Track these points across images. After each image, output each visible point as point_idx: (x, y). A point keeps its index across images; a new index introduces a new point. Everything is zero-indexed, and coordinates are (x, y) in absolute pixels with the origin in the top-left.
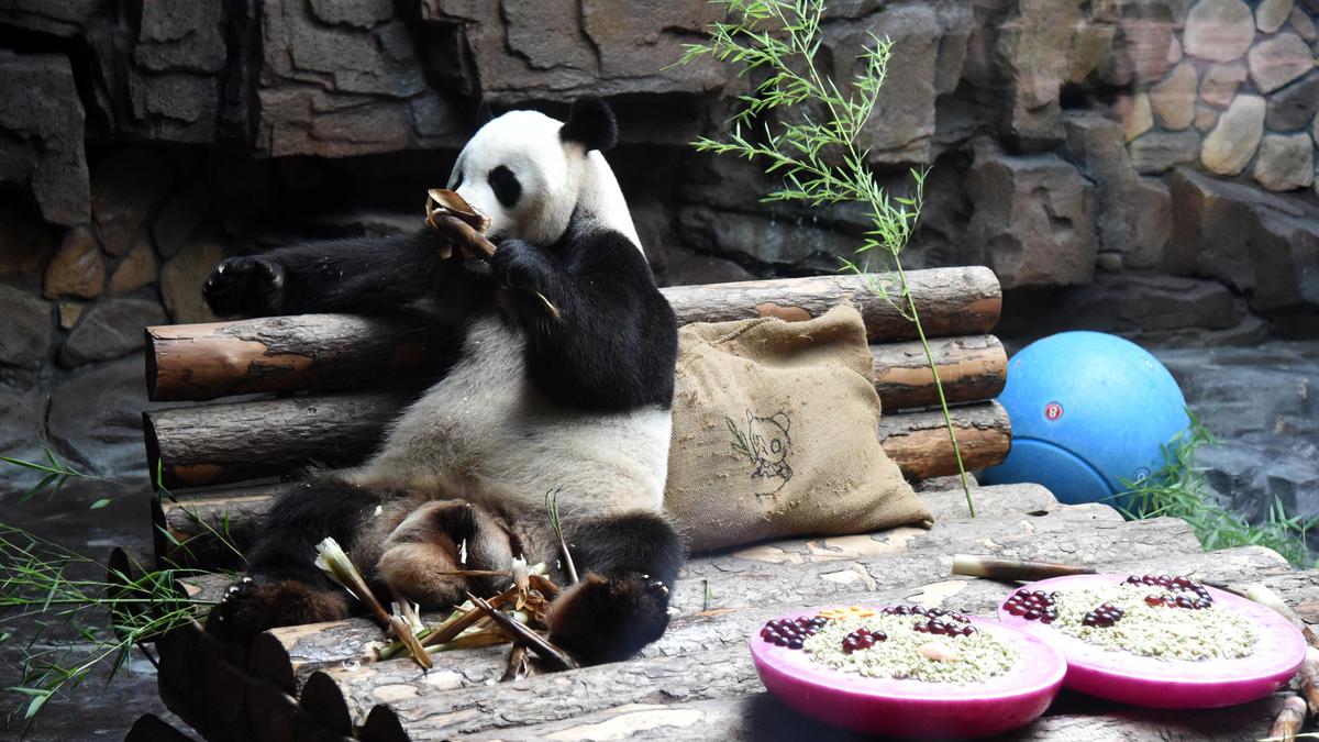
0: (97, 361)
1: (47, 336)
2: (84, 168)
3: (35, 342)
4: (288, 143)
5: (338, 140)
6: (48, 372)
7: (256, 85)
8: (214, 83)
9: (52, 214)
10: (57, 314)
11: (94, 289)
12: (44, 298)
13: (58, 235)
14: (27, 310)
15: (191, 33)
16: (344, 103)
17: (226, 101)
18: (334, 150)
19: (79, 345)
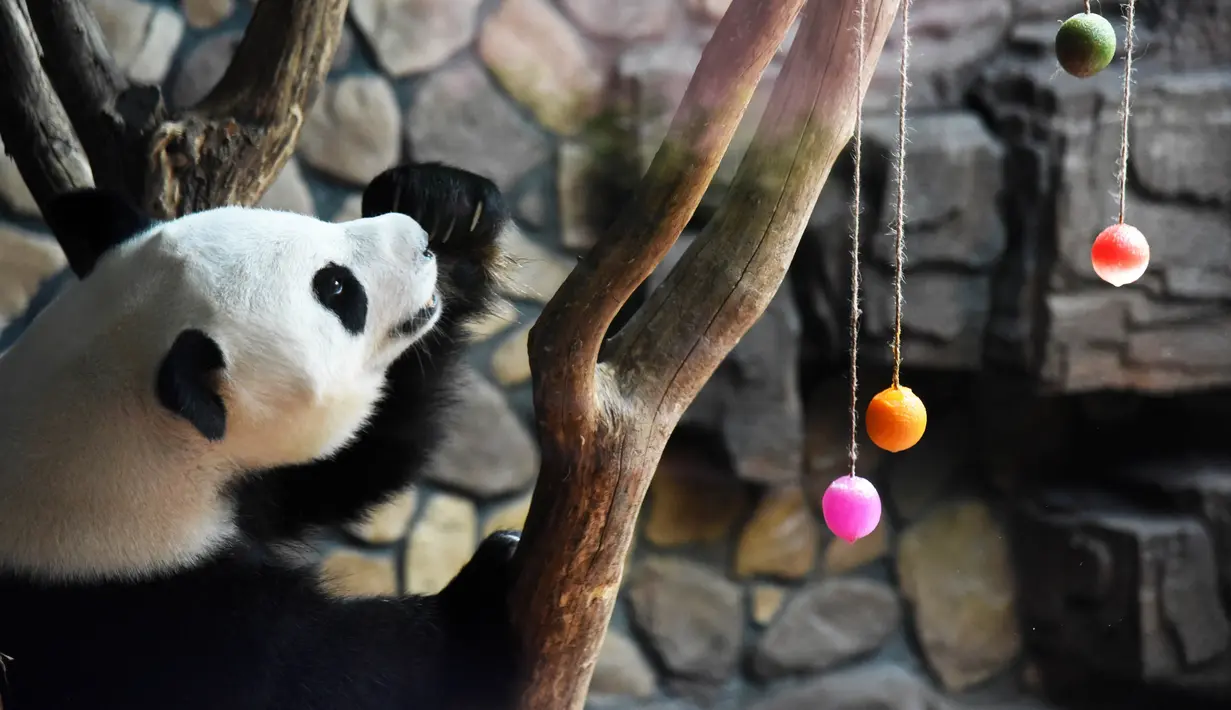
0: (803, 672)
1: (734, 635)
2: (793, 404)
3: (717, 642)
4: (1087, 371)
5: (1168, 366)
6: (735, 685)
7: (1044, 288)
8: (983, 283)
9: (748, 468)
10: (748, 603)
11: (802, 566)
12: (733, 576)
13: (754, 496)
14: (711, 598)
15: (954, 215)
16: (1178, 312)
17: (1001, 308)
18: (1159, 382)
19: (778, 648)
